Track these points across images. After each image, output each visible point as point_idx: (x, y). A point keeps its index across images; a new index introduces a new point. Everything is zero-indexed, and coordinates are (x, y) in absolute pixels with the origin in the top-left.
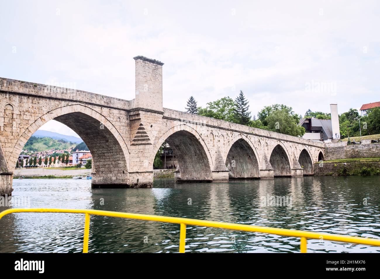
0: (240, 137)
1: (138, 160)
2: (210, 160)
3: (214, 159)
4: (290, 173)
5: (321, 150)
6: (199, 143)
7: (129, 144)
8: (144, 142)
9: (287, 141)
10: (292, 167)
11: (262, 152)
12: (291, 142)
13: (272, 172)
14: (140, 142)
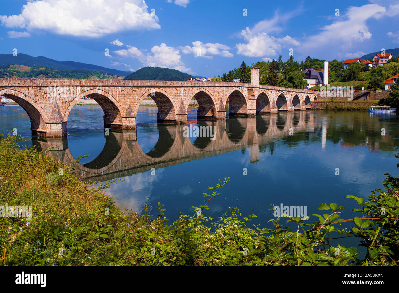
0: (281, 93)
1: (251, 105)
2: (270, 104)
3: (272, 103)
4: (300, 107)
5: (315, 95)
6: (267, 97)
7: (248, 99)
8: (253, 99)
9: (300, 92)
10: (301, 105)
11: (289, 99)
12: (302, 93)
13: (293, 108)
14: (252, 99)
